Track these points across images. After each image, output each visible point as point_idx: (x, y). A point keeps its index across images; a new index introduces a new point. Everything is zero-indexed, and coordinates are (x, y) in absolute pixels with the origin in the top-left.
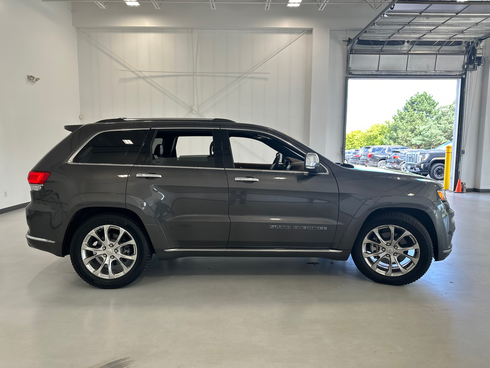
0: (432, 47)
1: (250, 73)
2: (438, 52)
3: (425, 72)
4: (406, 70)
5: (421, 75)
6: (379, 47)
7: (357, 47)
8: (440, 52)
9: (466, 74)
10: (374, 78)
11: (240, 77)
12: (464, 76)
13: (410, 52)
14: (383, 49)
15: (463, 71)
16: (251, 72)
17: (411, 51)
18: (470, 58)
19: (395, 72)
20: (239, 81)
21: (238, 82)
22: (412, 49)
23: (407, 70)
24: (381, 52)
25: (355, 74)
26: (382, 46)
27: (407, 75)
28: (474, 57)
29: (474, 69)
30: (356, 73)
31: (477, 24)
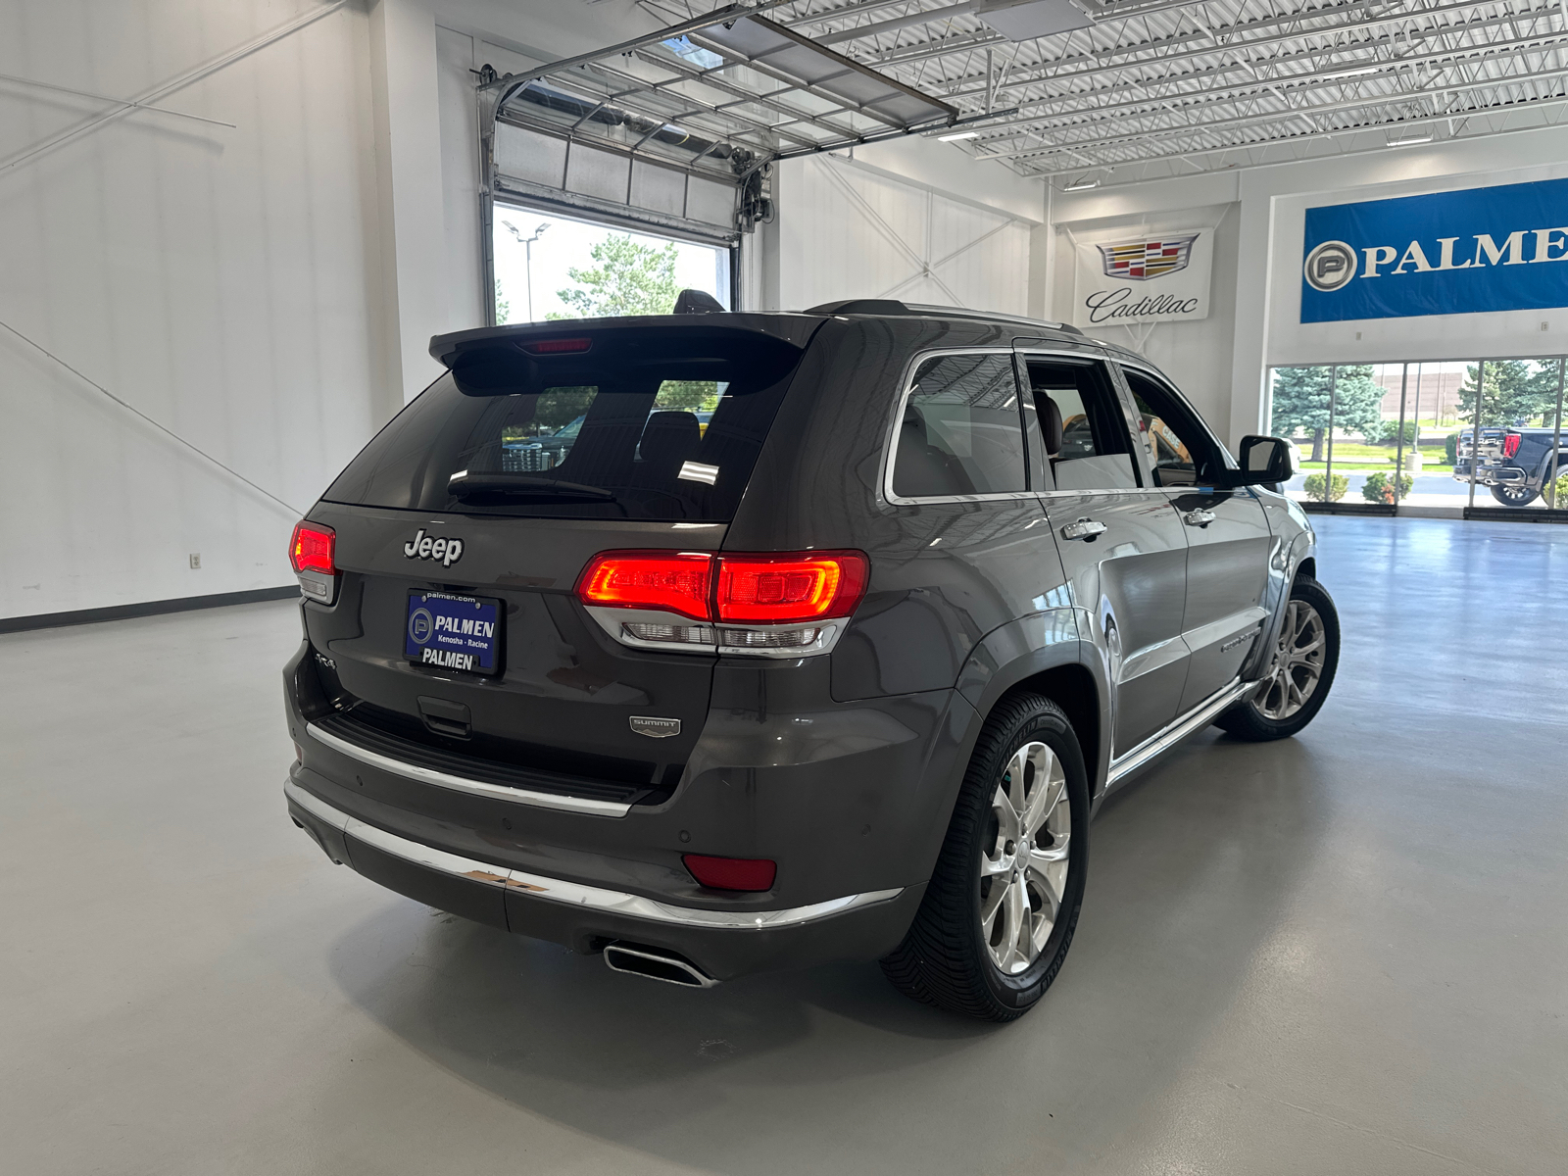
0: (673, 148)
1: (141, 108)
2: (690, 167)
3: (667, 217)
4: (628, 203)
5: (658, 224)
6: (568, 120)
7: (514, 103)
8: (695, 168)
9: (739, 238)
10: (553, 211)
11: (95, 115)
12: (735, 244)
13: (635, 152)
14: (580, 126)
15: (734, 229)
16: (147, 101)
17: (638, 150)
18: (746, 201)
19: (605, 204)
20: (95, 130)
21: (91, 132)
22: (643, 144)
23: (631, 204)
24: (569, 135)
25: (510, 188)
26: (578, 119)
27: (630, 218)
28: (755, 197)
29: (750, 228)
30: (512, 187)
31: (814, 117)
